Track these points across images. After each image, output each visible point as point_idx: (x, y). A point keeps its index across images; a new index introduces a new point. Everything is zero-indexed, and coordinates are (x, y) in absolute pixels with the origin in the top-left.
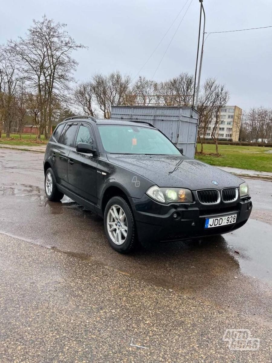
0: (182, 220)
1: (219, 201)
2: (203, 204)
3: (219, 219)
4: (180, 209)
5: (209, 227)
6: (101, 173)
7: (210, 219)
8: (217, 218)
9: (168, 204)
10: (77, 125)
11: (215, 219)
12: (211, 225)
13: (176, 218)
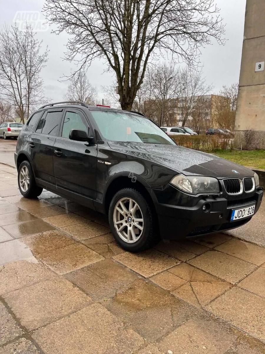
0: (211, 212)
1: (241, 192)
2: (229, 194)
3: (242, 210)
4: (209, 200)
5: (234, 219)
6: (103, 162)
7: (235, 211)
8: (240, 210)
9: (196, 195)
10: (62, 111)
11: (239, 210)
12: (236, 217)
13: (205, 210)
